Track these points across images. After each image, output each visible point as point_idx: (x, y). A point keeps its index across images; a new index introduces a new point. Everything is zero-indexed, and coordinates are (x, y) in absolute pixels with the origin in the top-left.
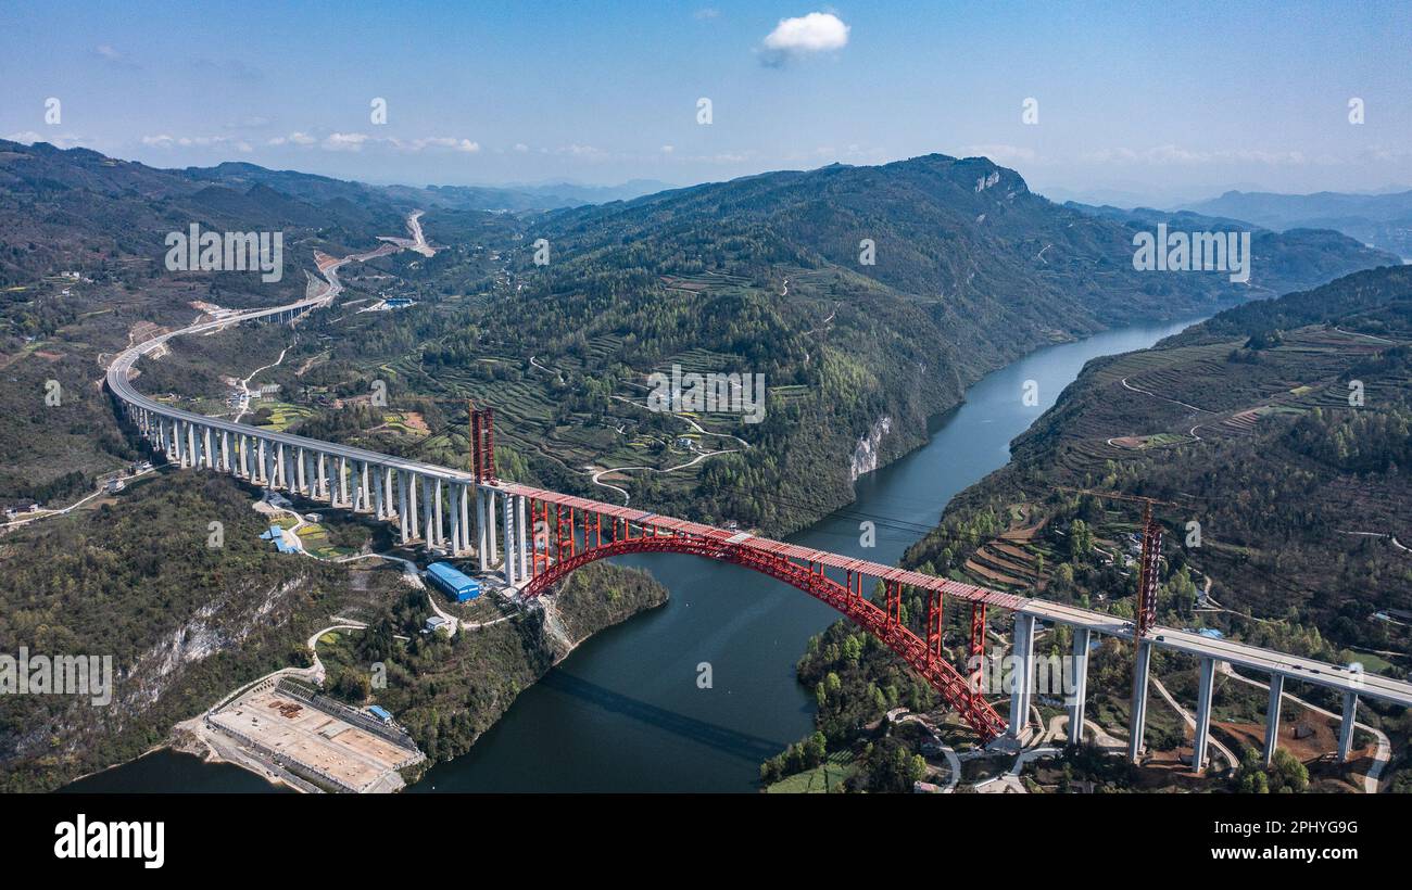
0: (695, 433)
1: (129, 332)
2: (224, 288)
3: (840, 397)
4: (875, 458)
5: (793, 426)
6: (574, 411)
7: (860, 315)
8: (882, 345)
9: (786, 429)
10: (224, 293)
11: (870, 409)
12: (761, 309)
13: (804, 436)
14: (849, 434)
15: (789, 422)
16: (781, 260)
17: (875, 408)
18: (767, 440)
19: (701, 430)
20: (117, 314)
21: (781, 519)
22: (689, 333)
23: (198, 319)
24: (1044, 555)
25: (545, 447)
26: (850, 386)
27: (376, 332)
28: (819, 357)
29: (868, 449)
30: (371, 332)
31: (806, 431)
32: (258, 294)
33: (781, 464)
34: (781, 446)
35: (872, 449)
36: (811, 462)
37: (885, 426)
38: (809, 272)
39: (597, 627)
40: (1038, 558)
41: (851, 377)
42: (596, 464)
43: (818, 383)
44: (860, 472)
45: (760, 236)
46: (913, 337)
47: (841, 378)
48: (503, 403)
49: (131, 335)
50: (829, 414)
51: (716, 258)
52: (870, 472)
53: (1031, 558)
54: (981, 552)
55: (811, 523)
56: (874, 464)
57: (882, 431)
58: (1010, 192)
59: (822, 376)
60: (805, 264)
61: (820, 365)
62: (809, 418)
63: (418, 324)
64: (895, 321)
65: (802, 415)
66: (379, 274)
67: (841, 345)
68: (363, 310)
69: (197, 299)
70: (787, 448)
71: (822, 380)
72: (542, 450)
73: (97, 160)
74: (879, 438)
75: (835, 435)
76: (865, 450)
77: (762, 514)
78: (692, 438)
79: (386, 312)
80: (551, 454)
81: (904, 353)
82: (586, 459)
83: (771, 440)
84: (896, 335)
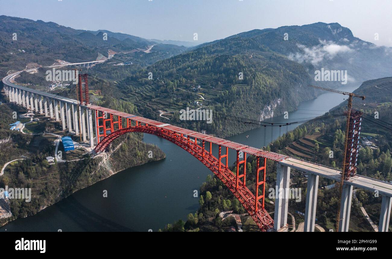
0: (201, 100)
1: (26, 65)
2: (70, 56)
3: (260, 89)
4: (273, 113)
5: (237, 98)
6: (162, 93)
7: (278, 65)
8: (285, 75)
9: (234, 98)
10: (69, 58)
11: (272, 95)
12: (236, 59)
13: (241, 102)
14: (262, 103)
15: (235, 96)
16: (253, 48)
17: (274, 94)
18: (226, 102)
19: (203, 99)
20: (24, 60)
21: (225, 131)
22: (208, 67)
23: (54, 64)
24: (319, 144)
25: (148, 104)
26: (265, 86)
27: (116, 71)
28: (254, 75)
29: (270, 109)
30: (114, 71)
31: (243, 100)
32: (80, 59)
33: (229, 111)
34: (231, 104)
35: (271, 109)
36: (243, 111)
37: (279, 102)
38: (263, 53)
39: (129, 166)
40: (316, 145)
41: (266, 83)
42: (164, 110)
43: (252, 83)
44: (266, 117)
45: (247, 40)
46: (298, 74)
47: (262, 83)
48: (143, 91)
49: (27, 66)
50: (254, 95)
51: (230, 47)
52: (271, 118)
53: (313, 145)
54: (294, 143)
55: (238, 134)
56: (272, 115)
57: (277, 103)
58: (346, 35)
59: (254, 81)
60: (262, 50)
61: (254, 78)
62: (245, 95)
63: (132, 70)
64: (292, 69)
65: (242, 94)
66: (128, 57)
67: (266, 73)
68: (115, 65)
69: (59, 59)
70: (233, 105)
71: (253, 82)
72: (147, 105)
73: (55, 25)
74: (276, 106)
75: (255, 102)
76: (268, 109)
77: (216, 128)
78: (199, 101)
79: (122, 66)
80: (149, 106)
81: (293, 79)
82: (160, 108)
83: (228, 102)
84: (291, 73)
